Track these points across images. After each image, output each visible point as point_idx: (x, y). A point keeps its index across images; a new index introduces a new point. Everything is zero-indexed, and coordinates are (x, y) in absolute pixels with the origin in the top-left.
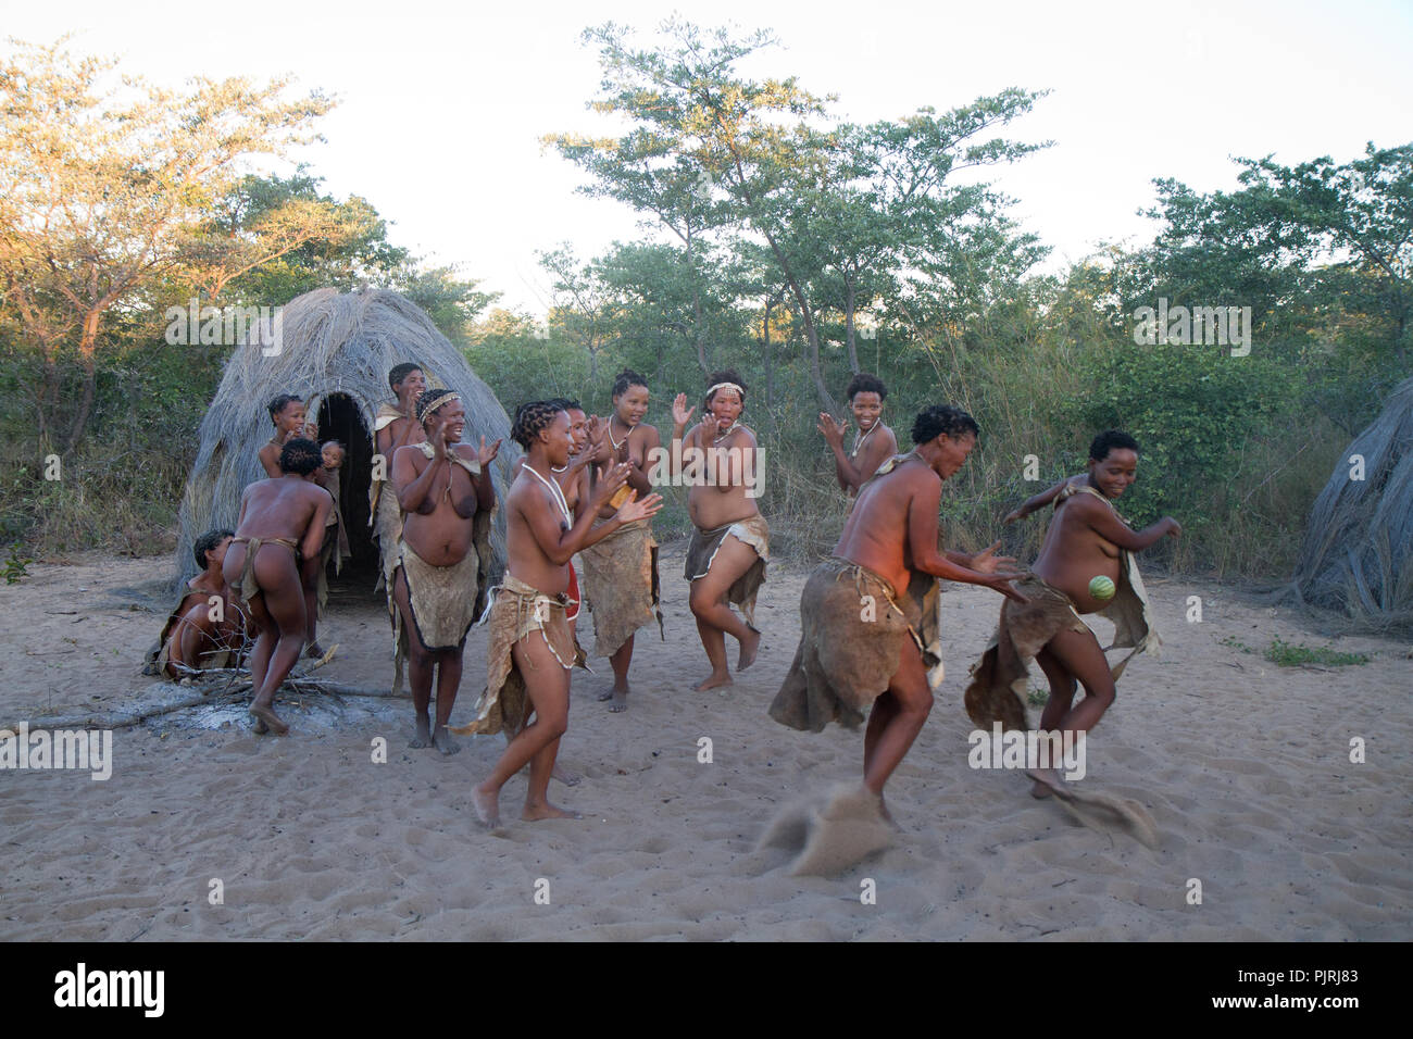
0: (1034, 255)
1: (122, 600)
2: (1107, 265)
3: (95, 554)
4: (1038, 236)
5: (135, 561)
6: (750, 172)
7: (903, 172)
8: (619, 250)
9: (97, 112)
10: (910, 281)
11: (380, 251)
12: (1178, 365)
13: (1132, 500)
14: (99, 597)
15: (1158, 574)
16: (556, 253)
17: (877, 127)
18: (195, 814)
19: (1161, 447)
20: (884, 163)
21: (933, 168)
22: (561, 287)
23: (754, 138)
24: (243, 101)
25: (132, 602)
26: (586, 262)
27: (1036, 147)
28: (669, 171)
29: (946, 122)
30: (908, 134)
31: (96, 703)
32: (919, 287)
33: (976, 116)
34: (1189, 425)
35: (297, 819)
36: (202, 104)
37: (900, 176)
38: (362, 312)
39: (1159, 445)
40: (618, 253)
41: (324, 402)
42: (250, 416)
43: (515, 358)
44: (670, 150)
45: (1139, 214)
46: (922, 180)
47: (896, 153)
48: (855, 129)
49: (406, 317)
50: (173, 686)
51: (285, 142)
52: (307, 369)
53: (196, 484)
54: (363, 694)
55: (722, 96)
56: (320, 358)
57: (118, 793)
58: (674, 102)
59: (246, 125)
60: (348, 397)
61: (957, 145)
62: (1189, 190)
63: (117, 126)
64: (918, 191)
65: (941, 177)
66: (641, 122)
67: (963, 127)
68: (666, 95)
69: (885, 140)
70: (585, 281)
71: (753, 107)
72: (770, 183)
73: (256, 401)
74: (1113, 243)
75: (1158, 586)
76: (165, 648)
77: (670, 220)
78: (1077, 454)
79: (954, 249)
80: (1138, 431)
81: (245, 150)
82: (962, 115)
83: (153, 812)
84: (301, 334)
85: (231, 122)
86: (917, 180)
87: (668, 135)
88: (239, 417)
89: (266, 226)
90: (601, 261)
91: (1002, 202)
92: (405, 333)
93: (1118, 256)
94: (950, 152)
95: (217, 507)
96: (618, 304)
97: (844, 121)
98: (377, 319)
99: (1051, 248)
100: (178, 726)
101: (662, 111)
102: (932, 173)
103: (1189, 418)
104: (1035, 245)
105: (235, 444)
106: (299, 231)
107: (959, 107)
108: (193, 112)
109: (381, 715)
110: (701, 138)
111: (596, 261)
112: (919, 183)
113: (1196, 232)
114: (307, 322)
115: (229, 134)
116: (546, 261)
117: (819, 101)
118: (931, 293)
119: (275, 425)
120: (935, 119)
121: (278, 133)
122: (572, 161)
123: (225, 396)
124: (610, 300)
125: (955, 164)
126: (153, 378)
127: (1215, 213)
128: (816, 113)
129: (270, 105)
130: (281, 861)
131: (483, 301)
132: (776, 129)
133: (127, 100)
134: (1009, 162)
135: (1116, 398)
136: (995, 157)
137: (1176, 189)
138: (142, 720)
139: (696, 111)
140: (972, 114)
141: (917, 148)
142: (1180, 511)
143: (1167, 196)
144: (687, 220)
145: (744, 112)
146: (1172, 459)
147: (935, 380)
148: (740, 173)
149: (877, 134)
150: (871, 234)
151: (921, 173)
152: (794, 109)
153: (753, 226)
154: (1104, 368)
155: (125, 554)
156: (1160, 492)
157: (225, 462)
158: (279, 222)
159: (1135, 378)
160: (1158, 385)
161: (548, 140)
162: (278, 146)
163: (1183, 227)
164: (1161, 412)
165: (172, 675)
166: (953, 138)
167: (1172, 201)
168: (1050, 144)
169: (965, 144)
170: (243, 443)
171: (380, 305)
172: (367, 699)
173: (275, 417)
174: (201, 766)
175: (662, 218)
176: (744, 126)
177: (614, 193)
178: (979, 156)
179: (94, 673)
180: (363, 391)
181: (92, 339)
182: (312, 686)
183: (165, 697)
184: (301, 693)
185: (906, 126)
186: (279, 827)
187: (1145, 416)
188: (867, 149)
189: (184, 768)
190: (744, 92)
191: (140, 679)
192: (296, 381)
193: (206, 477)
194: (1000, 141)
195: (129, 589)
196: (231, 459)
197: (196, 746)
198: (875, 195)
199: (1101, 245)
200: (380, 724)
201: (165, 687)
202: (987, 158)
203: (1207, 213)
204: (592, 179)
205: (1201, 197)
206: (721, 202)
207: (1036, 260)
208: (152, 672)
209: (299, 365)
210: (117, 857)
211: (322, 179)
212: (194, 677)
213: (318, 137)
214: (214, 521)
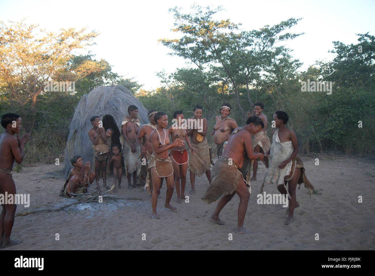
0: (298, 65)
1: (49, 176)
2: (318, 67)
3: (40, 163)
4: (299, 60)
5: (51, 165)
6: (217, 46)
7: (260, 44)
8: (179, 70)
9: (33, 40)
10: (264, 75)
11: (110, 74)
12: (345, 95)
13: (334, 134)
14: (43, 175)
15: (342, 155)
16: (161, 72)
17: (252, 31)
18: (82, 234)
19: (341, 119)
20: (255, 42)
21: (269, 42)
22: (162, 82)
23: (218, 37)
24: (73, 35)
25: (52, 176)
26: (169, 74)
27: (299, 35)
28: (194, 47)
29: (272, 29)
30: (261, 33)
31: (49, 205)
32: (267, 76)
33: (281, 27)
34: (349, 112)
35: (110, 234)
36: (63, 36)
37: (260, 45)
38: (113, 92)
39: (340, 118)
40: (178, 71)
41: (104, 117)
42: (84, 122)
43: (151, 103)
44: (194, 41)
45: (329, 52)
46: (266, 46)
47: (258, 39)
48: (246, 33)
49: (125, 92)
50: (69, 199)
51: (85, 45)
52: (99, 109)
53: (69, 142)
54: (122, 199)
55: (208, 26)
56: (102, 105)
57: (59, 229)
58: (195, 28)
59: (75, 41)
60: (110, 116)
61: (276, 35)
62: (344, 44)
63: (39, 43)
64: (265, 49)
65: (272, 44)
66: (185, 34)
67: (277, 30)
68: (192, 26)
69: (255, 35)
70: (169, 80)
71: (218, 28)
72: (223, 49)
73: (85, 118)
74: (320, 61)
75: (343, 159)
76: (66, 189)
77: (195, 61)
78: (316, 122)
79: (275, 65)
80: (334, 114)
81: (75, 48)
82: (277, 27)
83: (70, 234)
84: (96, 99)
85: (70, 41)
86: (265, 46)
87: (194, 37)
88: (80, 123)
89: (80, 69)
90: (173, 74)
91: (288, 51)
92: (125, 97)
93: (322, 64)
94: (274, 37)
95: (76, 148)
96: (179, 86)
97: (243, 31)
98: (117, 93)
99: (303, 63)
100: (72, 210)
101: (191, 30)
102: (269, 44)
103: (349, 110)
104: (298, 62)
105: (80, 130)
106: (89, 70)
107: (276, 24)
108: (60, 38)
109: (128, 204)
110: (203, 38)
111: (172, 74)
112: (265, 47)
113: (346, 56)
114: (98, 95)
115: (70, 44)
116: (158, 75)
117: (236, 25)
118: (270, 78)
119: (92, 125)
120: (269, 28)
121: (83, 43)
122: (166, 46)
123: (76, 117)
124: (177, 85)
125: (276, 41)
126: (53, 113)
127: (351, 50)
128: (235, 29)
129: (81, 35)
130: (108, 246)
131: (139, 87)
132: (224, 34)
133: (41, 36)
134: (291, 39)
135: (327, 105)
136: (287, 38)
137: (340, 44)
138: (62, 209)
139: (201, 30)
140: (280, 26)
141: (264, 37)
142: (348, 137)
143: (337, 46)
144: (199, 61)
145: (215, 29)
146: (344, 122)
147: (273, 103)
148: (214, 47)
149: (252, 34)
150: (253, 62)
151: (266, 44)
152: (229, 28)
153: (219, 62)
154: (323, 97)
155: (48, 163)
156: (342, 132)
157: (77, 136)
158: (84, 68)
159: (332, 99)
160: (339, 101)
161: (159, 40)
162: (84, 47)
163: (342, 55)
164: (340, 108)
165: (69, 196)
166: (275, 34)
167: (338, 48)
168: (303, 34)
169: (278, 35)
170: (82, 130)
171: (118, 90)
172: (123, 200)
173: (92, 122)
174: (81, 221)
175: (192, 61)
176: (215, 34)
177: (178, 54)
178: (283, 38)
179: (46, 196)
180: (115, 114)
181: (34, 103)
182: (108, 197)
183: (67, 202)
184: (105, 199)
185: (260, 31)
186: (105, 236)
187: (336, 110)
188: (250, 38)
189: (76, 221)
190: (215, 24)
191: (59, 197)
192: (96, 112)
193: (72, 140)
194: (288, 34)
195: (51, 173)
196: (79, 135)
197: (78, 215)
198: (253, 51)
199: (316, 62)
200: (128, 207)
201: (67, 199)
202: (285, 39)
203: (349, 50)
204: (172, 51)
205: (347, 46)
206: (209, 55)
207: (299, 67)
208: (62, 195)
209: (96, 107)
210: (63, 246)
211: (95, 55)
212: (75, 196)
213: (95, 43)
214: (75, 152)
